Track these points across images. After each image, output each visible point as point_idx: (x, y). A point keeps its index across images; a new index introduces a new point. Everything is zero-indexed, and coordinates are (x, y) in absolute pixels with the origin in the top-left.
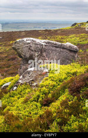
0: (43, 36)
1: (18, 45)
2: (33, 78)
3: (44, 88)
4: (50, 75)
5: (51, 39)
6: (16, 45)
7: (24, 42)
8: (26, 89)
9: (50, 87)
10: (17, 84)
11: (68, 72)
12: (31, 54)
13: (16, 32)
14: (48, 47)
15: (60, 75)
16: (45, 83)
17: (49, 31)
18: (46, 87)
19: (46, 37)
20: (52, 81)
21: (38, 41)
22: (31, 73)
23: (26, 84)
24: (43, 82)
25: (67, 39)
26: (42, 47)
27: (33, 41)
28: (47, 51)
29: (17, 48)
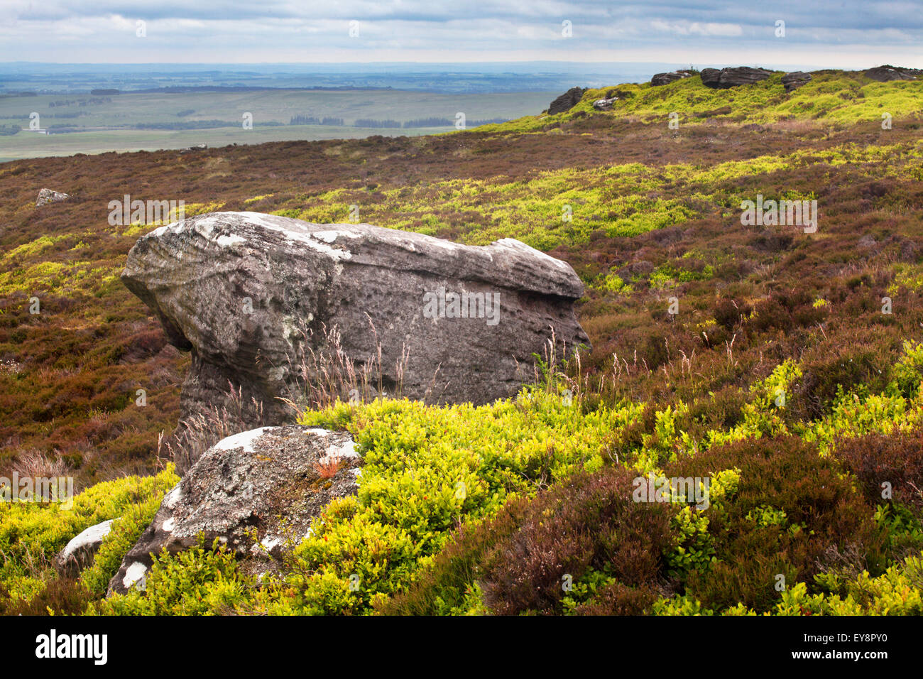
1: (163, 263)
2: (257, 502)
3: (329, 575)
4: (370, 481)
5: (408, 207)
6: (148, 266)
7: (199, 244)
8: (212, 578)
9: (369, 565)
10: (148, 547)
11: (496, 458)
12: (252, 329)
14: (366, 274)
15: (435, 479)
16: (332, 537)
17: (392, 150)
18: (339, 568)
19: (372, 187)
20: (378, 525)
21: (296, 232)
22: (242, 470)
23: (207, 550)
24: (324, 530)
25: (522, 205)
26: (322, 276)
27: (264, 238)
28: (362, 302)
29: (153, 283)
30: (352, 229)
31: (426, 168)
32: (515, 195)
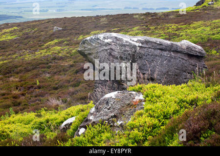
0: (143, 26)
1: (89, 47)
2: (116, 111)
3: (136, 131)
4: (147, 106)
5: (157, 31)
6: (85, 48)
7: (99, 41)
8: (103, 132)
9: (147, 128)
10: (85, 124)
11: (182, 100)
13: (91, 17)
14: (146, 50)
15: (165, 105)
16: (137, 121)
17: (152, 16)
18: (139, 129)
19: (147, 26)
20: (149, 117)
21: (126, 38)
22: (112, 103)
23: (102, 124)
24: (135, 119)
25: (188, 31)
26: (133, 50)
27: (117, 40)
28: (145, 57)
29: (86, 52)
30: (141, 38)
31: (162, 21)
32: (186, 28)
